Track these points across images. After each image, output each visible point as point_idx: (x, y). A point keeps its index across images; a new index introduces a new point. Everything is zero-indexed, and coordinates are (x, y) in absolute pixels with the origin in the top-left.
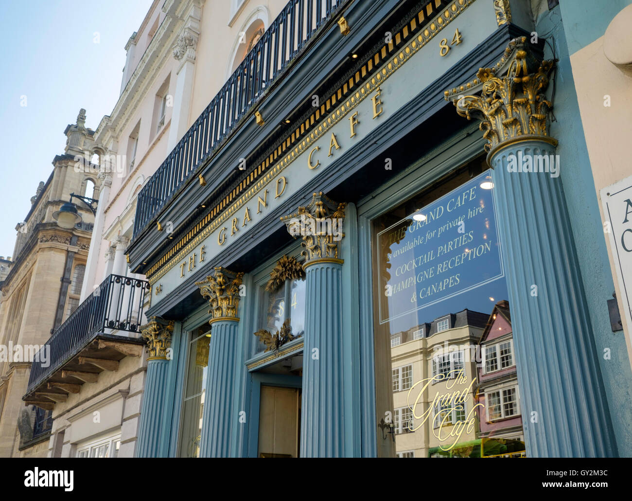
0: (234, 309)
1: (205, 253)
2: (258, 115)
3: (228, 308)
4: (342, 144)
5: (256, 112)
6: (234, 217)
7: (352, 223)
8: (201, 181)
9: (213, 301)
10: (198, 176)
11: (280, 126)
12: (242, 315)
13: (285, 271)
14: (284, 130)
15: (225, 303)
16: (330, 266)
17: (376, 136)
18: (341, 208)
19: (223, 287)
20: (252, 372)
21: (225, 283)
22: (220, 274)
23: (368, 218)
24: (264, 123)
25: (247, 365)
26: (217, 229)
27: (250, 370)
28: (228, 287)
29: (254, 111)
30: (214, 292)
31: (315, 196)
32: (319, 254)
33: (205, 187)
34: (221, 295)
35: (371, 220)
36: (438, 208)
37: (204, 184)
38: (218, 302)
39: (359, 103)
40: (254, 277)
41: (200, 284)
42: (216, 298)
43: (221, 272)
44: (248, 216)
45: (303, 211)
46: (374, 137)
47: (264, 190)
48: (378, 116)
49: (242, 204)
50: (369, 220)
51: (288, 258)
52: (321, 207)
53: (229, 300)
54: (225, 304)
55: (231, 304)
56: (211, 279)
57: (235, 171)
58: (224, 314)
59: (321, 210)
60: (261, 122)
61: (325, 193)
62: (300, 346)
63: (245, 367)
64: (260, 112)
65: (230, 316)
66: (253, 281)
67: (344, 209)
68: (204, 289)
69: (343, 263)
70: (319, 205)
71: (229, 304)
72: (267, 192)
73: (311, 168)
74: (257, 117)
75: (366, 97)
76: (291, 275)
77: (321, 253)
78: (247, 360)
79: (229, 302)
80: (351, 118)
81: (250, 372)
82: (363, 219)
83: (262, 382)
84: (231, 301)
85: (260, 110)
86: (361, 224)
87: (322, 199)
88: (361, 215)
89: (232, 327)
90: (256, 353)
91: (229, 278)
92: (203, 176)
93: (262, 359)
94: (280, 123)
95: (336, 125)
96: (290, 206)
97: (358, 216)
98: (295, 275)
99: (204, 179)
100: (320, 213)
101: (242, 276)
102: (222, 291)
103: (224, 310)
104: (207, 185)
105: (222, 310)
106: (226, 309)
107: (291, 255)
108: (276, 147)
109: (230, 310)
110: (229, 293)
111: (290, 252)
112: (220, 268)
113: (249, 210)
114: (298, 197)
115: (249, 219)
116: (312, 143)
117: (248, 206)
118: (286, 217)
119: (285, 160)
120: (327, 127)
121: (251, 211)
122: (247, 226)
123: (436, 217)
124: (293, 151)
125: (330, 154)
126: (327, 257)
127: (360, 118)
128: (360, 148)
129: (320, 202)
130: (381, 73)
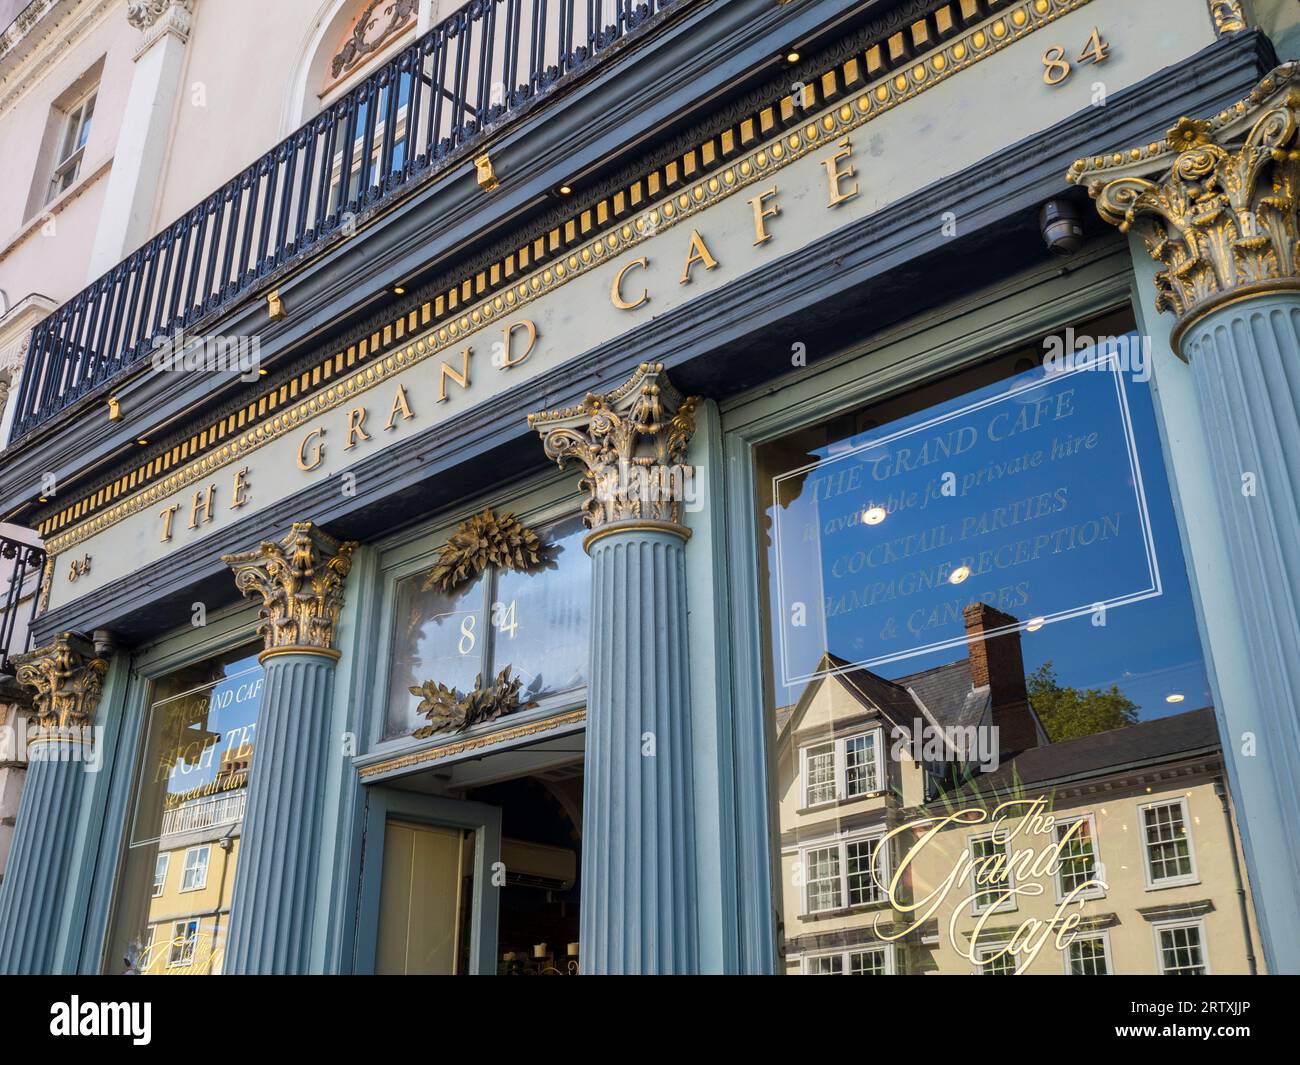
0: (328, 630)
1: (248, 486)
2: (485, 165)
3: (315, 625)
4: (723, 259)
5: (477, 157)
6: (358, 405)
7: (712, 444)
8: (274, 309)
9: (274, 604)
10: (266, 295)
11: (545, 197)
12: (347, 645)
13: (489, 547)
14: (551, 206)
15: (308, 612)
16: (664, 540)
17: (838, 248)
18: (688, 409)
19: (308, 573)
20: (370, 785)
21: (313, 564)
22: (306, 539)
23: (747, 439)
24: (496, 186)
25: (357, 768)
26: (289, 431)
27: (366, 779)
28: (319, 573)
29: (473, 153)
30: (279, 583)
31: (645, 371)
32: (633, 510)
33: (279, 325)
34: (297, 591)
35: (753, 445)
37: (280, 317)
38: (286, 607)
39: (778, 169)
40: (381, 555)
41: (235, 559)
42: (283, 597)
43: (309, 535)
44: (403, 405)
45: (596, 404)
46: (832, 250)
47: (464, 345)
48: (841, 204)
49: (382, 378)
50: (750, 445)
51: (495, 516)
52: (655, 399)
53: (317, 606)
54: (305, 614)
55: (320, 615)
56: (273, 552)
57: (385, 292)
58: (303, 638)
59: (655, 406)
60: (490, 182)
61: (667, 368)
62: (536, 728)
63: (352, 772)
64: (490, 158)
65: (319, 646)
66: (379, 565)
67: (693, 412)
68: (245, 573)
69: (690, 537)
70: (649, 394)
71: (316, 616)
72: (471, 354)
73: (620, 305)
74: (480, 168)
75: (801, 156)
76: (503, 555)
77: (641, 508)
78: (357, 755)
79: (317, 610)
80: (757, 202)
81: (364, 784)
82: (735, 441)
83: (392, 808)
84: (320, 608)
85: (493, 151)
86: (730, 448)
87: (658, 382)
88: (729, 432)
89: (323, 671)
90: (382, 740)
91: (322, 553)
92: (281, 298)
93: (409, 754)
94: (546, 192)
95: (701, 214)
96: (549, 391)
97: (724, 434)
98: (519, 557)
99: (283, 304)
100: (650, 413)
101: (353, 552)
102: (301, 582)
103: (303, 629)
104: (287, 320)
105: (298, 629)
106: (308, 628)
107: (504, 512)
108: (512, 249)
109: (318, 630)
110: (319, 589)
112: (309, 524)
113: (405, 392)
114: (579, 371)
115: (406, 413)
116: (625, 250)
117: (407, 378)
118: (543, 414)
119: (535, 282)
120: (676, 215)
121: (412, 395)
122: (397, 430)
123: (953, 450)
124: (561, 262)
125: (685, 278)
126: (655, 517)
127: (782, 204)
128: (787, 272)
129: (654, 388)
130: (853, 105)
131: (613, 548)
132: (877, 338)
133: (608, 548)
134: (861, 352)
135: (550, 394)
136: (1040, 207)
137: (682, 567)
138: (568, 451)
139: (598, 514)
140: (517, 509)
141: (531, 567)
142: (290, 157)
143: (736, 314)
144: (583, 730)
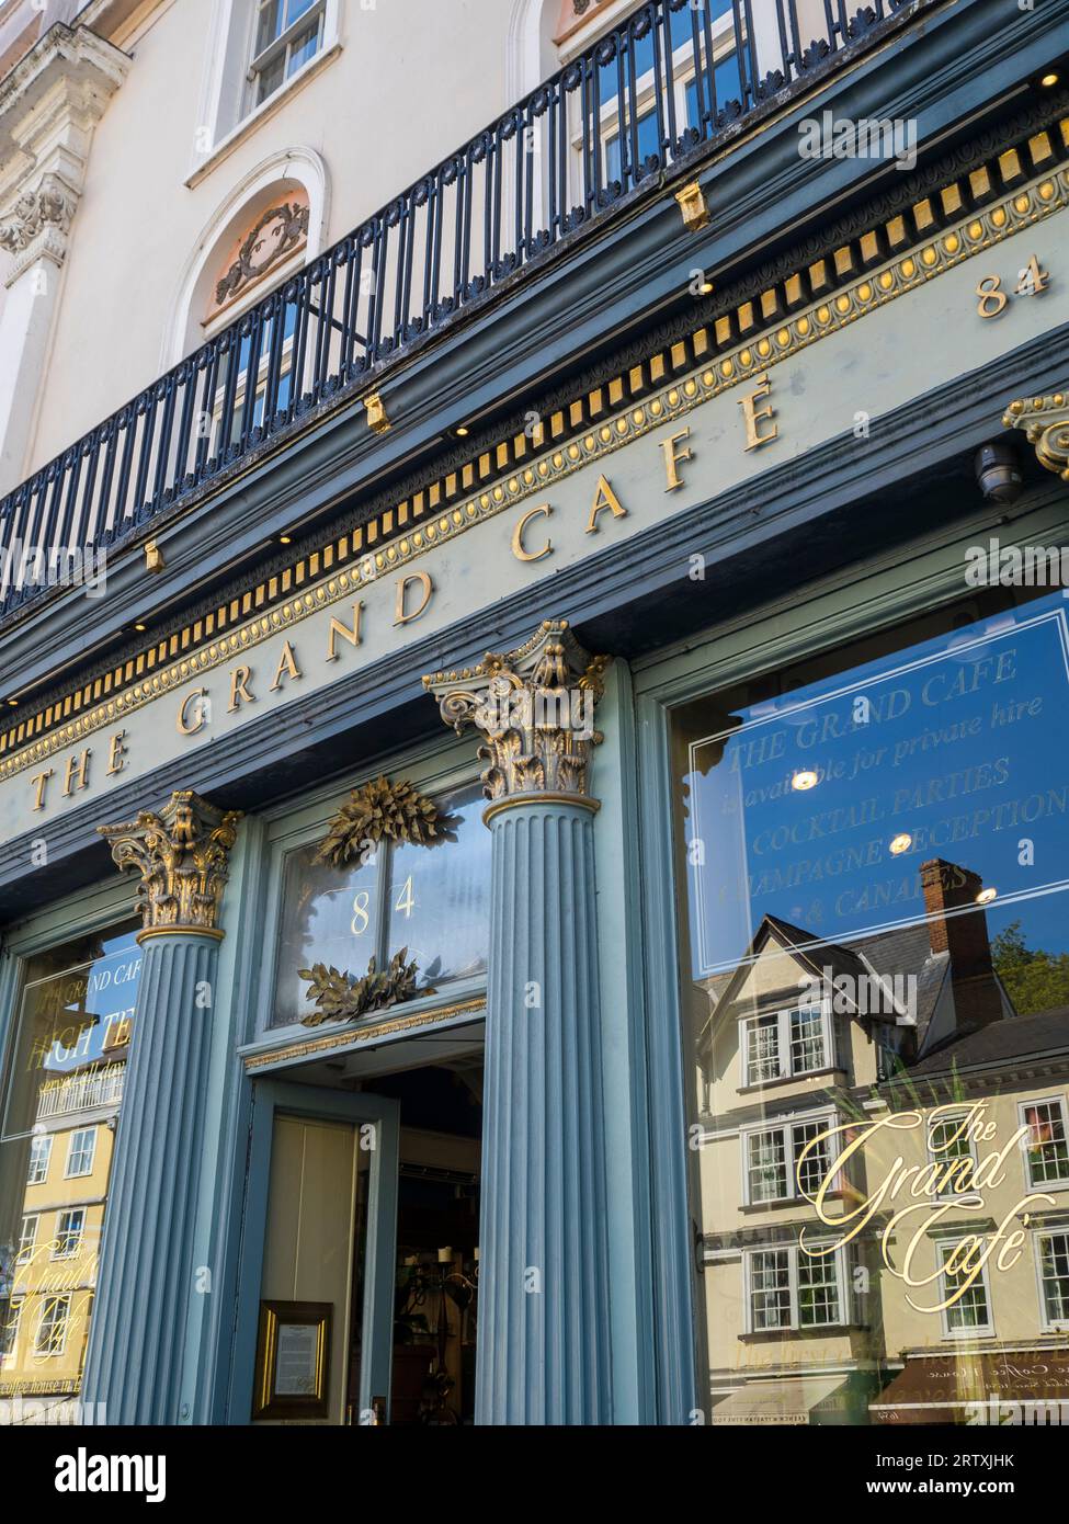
0: (211, 907)
1: (125, 751)
2: (375, 405)
3: (196, 903)
4: (629, 505)
5: (367, 396)
6: (241, 663)
7: (622, 707)
8: (152, 560)
9: (152, 880)
10: (143, 545)
11: (441, 439)
12: (232, 923)
13: (383, 818)
14: (446, 450)
15: (189, 888)
16: (570, 814)
17: (756, 495)
18: (596, 670)
19: (189, 845)
20: (256, 1077)
21: (195, 835)
22: (186, 809)
23: (661, 702)
24: (387, 428)
25: (242, 1058)
26: (169, 690)
27: (253, 1071)
28: (201, 845)
29: (364, 391)
30: (158, 857)
31: (548, 629)
32: (537, 780)
33: (157, 577)
34: (177, 865)
35: (668, 708)
36: (893, 695)
37: (158, 569)
38: (166, 882)
39: (692, 408)
40: (268, 825)
41: (111, 831)
42: (162, 871)
43: (189, 804)
44: (290, 663)
45: (496, 664)
46: (750, 498)
47: (355, 600)
48: (759, 447)
49: (267, 634)
50: (664, 707)
51: (390, 784)
52: (559, 660)
53: (199, 881)
54: (186, 889)
55: (202, 891)
56: (151, 822)
57: (269, 542)
58: (183, 916)
59: (560, 667)
60: (381, 424)
61: (571, 625)
62: (434, 1016)
63: (237, 1062)
64: (381, 397)
65: (202, 925)
66: (265, 837)
67: (602, 672)
68: (122, 845)
69: (598, 809)
70: (553, 654)
71: (198, 892)
72: (362, 609)
73: (521, 556)
74: (370, 409)
75: (716, 395)
76: (399, 827)
77: (545, 778)
78: (242, 1045)
79: (199, 886)
80: (668, 445)
81: (250, 1076)
82: (648, 704)
83: (279, 1102)
84: (203, 884)
85: (385, 390)
86: (642, 710)
87: (563, 640)
88: (642, 693)
89: (206, 953)
90: (270, 1028)
91: (204, 824)
92: (159, 548)
93: (298, 1043)
94: (442, 434)
95: (610, 457)
96: (445, 649)
97: (636, 696)
98: (416, 829)
99: (161, 555)
100: (554, 676)
101: (237, 822)
102: (182, 855)
103: (184, 906)
104: (165, 572)
105: (179, 906)
106: (190, 906)
107: (400, 779)
108: (406, 495)
109: (200, 908)
110: (201, 863)
111: (395, 772)
112: (190, 793)
113: (292, 650)
114: (477, 628)
115: (294, 673)
116: (527, 496)
117: (294, 635)
118: (439, 675)
119: (431, 530)
120: (581, 458)
121: (298, 652)
122: (285, 691)
123: (884, 715)
124: (458, 509)
125: (592, 528)
126: (560, 788)
127: (695, 446)
128: (701, 521)
129: (558, 648)
130: (772, 339)
131: (514, 822)
132: (800, 592)
133: (509, 822)
134: (783, 607)
135: (447, 653)
136: (975, 451)
137: (590, 843)
138: (466, 715)
139: (499, 785)
140: (414, 776)
141: (429, 840)
142: (169, 395)
143: (646, 567)
144: (483, 1020)
